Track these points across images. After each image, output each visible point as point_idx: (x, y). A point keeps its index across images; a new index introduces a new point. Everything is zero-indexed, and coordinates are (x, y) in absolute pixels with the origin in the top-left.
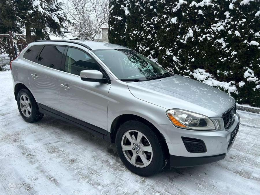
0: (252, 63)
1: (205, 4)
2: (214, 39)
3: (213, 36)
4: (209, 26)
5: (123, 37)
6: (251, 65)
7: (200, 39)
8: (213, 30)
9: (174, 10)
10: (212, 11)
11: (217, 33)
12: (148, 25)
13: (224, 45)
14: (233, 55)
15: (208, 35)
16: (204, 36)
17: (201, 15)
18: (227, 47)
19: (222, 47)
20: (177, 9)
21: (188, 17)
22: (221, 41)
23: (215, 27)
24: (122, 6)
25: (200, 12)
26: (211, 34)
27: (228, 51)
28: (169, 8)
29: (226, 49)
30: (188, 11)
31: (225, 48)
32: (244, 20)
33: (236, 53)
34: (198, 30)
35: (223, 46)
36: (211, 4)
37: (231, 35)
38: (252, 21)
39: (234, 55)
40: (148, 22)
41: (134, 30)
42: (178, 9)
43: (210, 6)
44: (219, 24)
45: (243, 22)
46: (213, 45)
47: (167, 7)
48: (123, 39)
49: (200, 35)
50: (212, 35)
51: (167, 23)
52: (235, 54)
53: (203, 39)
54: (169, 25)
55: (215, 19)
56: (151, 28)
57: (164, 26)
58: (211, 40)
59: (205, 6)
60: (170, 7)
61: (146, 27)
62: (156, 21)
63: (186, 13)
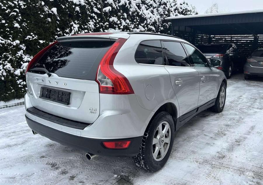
10: (86, 10)
21: (68, 11)
23: (90, 24)
25: (78, 9)
30: (67, 4)
43: (85, 6)
51: (47, 12)
55: (88, 18)
56: (17, 13)
57: (42, 15)
59: (80, 5)
61: (8, 10)
62: (24, 5)
63: (66, 6)
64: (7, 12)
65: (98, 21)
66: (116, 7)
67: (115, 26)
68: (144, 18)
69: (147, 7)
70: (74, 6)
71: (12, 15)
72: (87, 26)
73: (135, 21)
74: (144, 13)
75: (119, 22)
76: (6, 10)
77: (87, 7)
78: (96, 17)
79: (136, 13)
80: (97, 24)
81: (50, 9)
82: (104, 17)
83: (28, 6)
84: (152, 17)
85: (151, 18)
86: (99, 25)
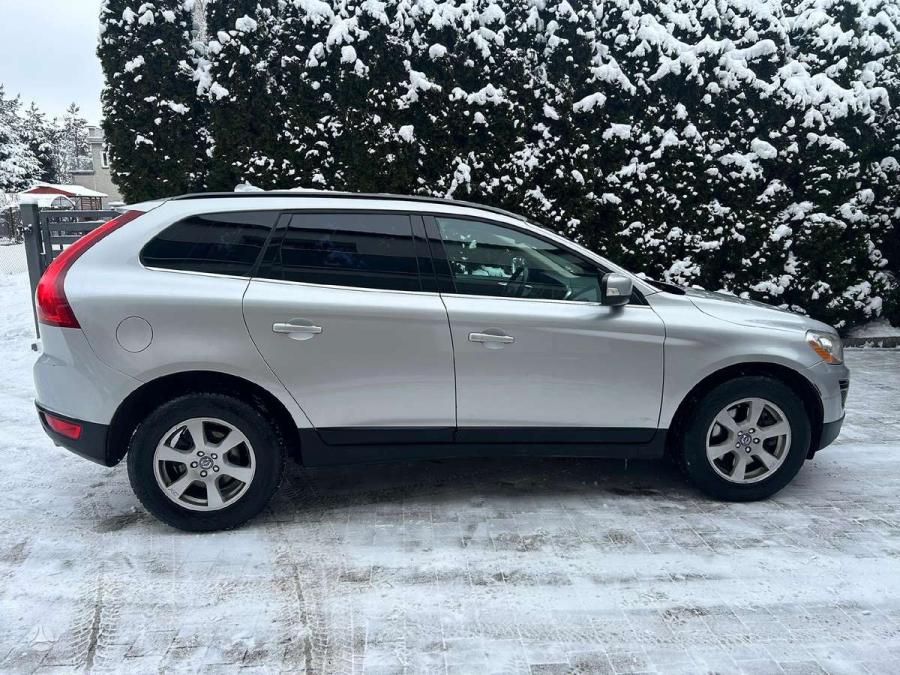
0: (606, 244)
1: (489, 99)
2: (523, 189)
3: (520, 181)
4: (503, 154)
5: (196, 175)
6: (604, 248)
7: (485, 189)
8: (518, 167)
9: (402, 103)
10: (510, 117)
11: (527, 175)
12: (310, 141)
13: (547, 204)
14: (572, 226)
15: (505, 178)
16: (496, 182)
17: (480, 126)
18: (554, 207)
19: (544, 209)
20: (409, 102)
21: (447, 129)
22: (537, 193)
23: (520, 158)
24: (183, 64)
25: (479, 117)
26: (512, 175)
27: (558, 218)
28: (382, 96)
29: (554, 213)
30: (446, 111)
31: (550, 211)
32: (586, 147)
33: (578, 222)
34: (479, 163)
35: (543, 206)
36: (506, 101)
37: (563, 180)
38: (598, 148)
39: (575, 225)
40: (308, 130)
41: (251, 152)
42: (413, 101)
43: (505, 106)
44: (527, 152)
45: (583, 150)
46: (522, 205)
47: (377, 91)
48: (197, 183)
49: (484, 179)
50: (517, 179)
51: (387, 140)
52: (577, 225)
53: (494, 189)
54: (393, 147)
55: (516, 139)
56: (322, 150)
57: (374, 147)
58: (515, 190)
59: (490, 105)
60: (384, 94)
61: (302, 147)
62: (339, 129)
63: (442, 116)
64: (299, 150)
65: (552, 144)
66: (634, 90)
67: (628, 152)
68: (788, 106)
69: (817, 60)
70: (467, 113)
71: (310, 155)
72: (510, 164)
73: (736, 125)
74: (786, 91)
75: (646, 138)
76: (298, 146)
77: (511, 107)
78: (546, 135)
79: (742, 95)
80: (548, 155)
81: (397, 131)
82: (575, 128)
83: (346, 132)
84: (835, 100)
85: (828, 105)
86: (554, 158)
